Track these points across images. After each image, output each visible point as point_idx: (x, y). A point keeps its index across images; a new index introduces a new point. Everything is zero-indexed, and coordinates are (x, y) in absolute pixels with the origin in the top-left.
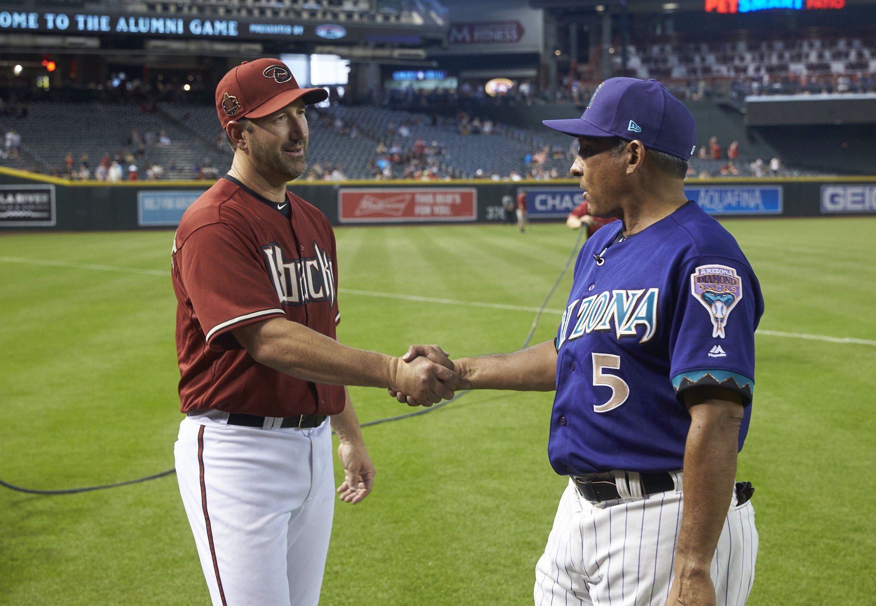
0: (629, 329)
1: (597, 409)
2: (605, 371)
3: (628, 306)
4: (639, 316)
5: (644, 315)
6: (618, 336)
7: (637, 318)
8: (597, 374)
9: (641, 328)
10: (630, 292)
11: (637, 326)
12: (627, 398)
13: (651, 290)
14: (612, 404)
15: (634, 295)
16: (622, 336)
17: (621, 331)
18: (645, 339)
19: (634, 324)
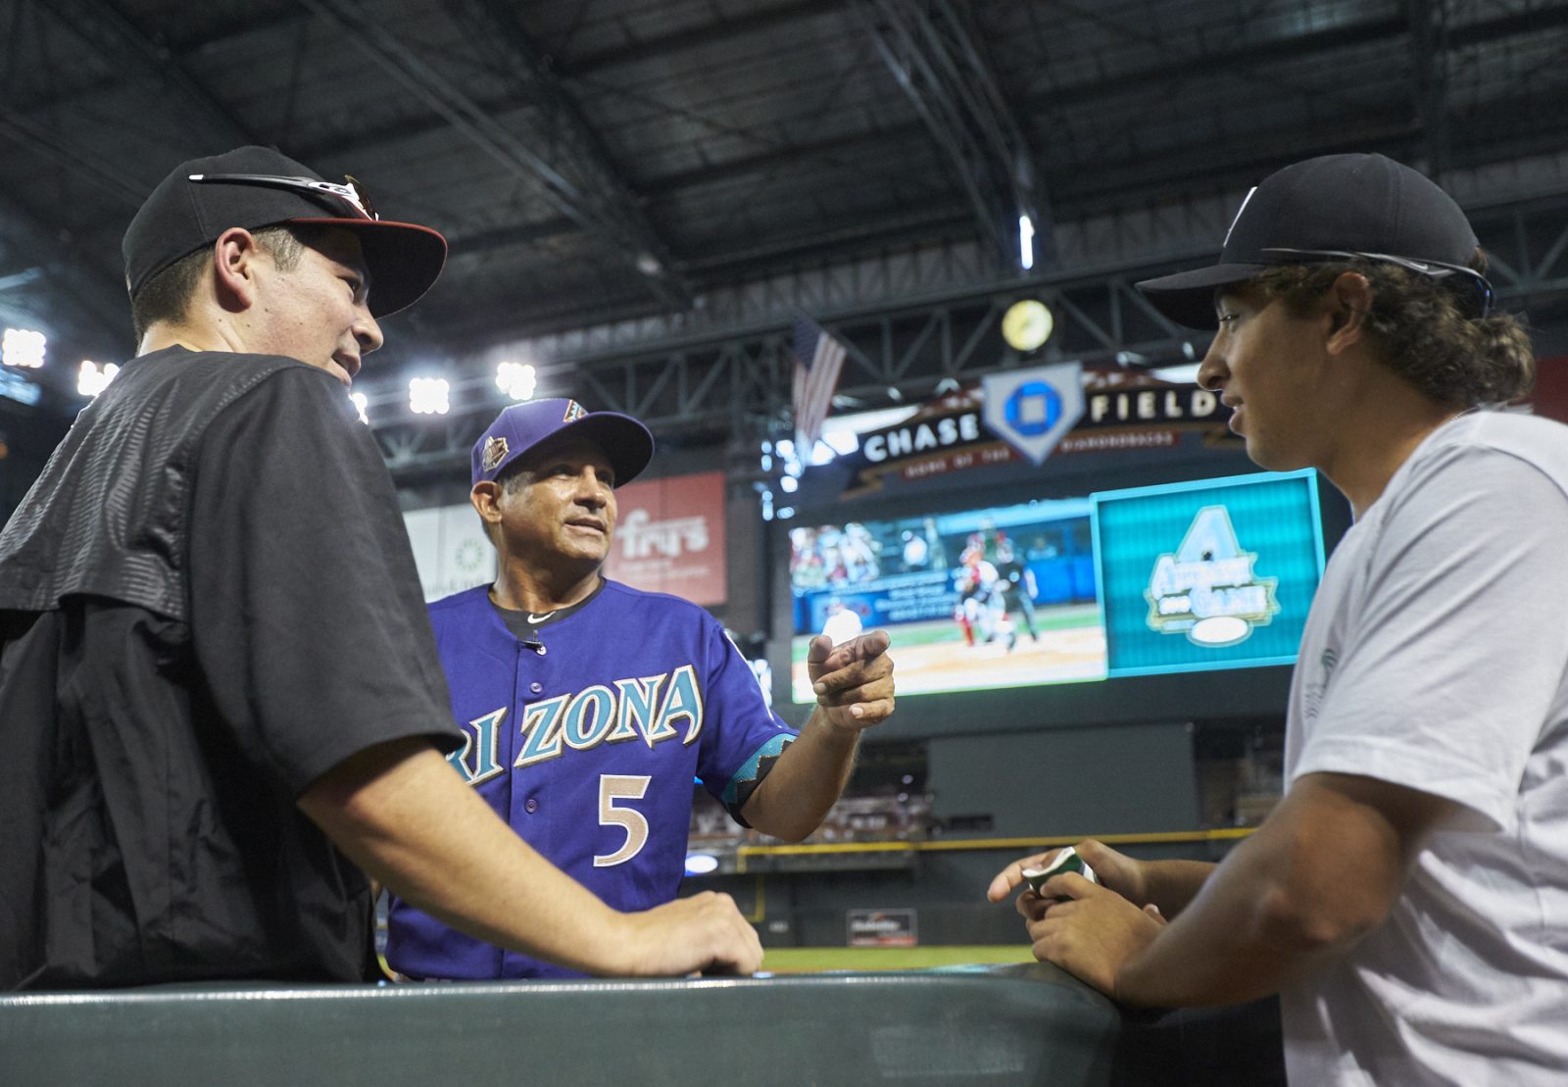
0: (662, 729)
1: (600, 861)
2: (617, 803)
3: (648, 699)
4: (672, 707)
5: (680, 704)
6: (650, 744)
7: (668, 712)
8: (605, 809)
9: (681, 724)
10: (644, 681)
11: (673, 723)
12: (644, 842)
13: (678, 671)
14: (627, 852)
15: (651, 684)
16: (656, 742)
17: (650, 737)
18: (691, 736)
19: (667, 721)
